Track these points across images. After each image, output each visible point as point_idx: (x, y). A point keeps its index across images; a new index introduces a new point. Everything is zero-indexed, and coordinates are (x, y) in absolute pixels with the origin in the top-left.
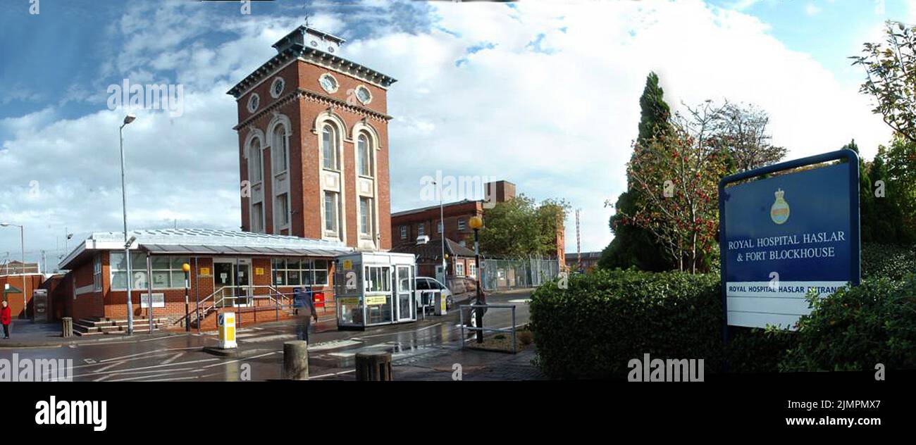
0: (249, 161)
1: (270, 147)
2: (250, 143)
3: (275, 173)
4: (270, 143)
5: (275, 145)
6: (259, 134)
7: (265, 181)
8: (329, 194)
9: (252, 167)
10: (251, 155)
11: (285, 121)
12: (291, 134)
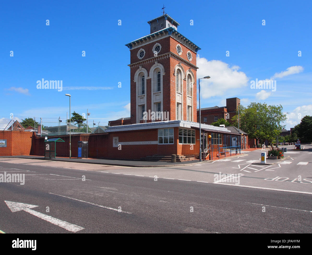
0: (137, 83)
1: (151, 79)
2: (138, 74)
3: (154, 92)
4: (151, 77)
5: (154, 78)
6: (144, 71)
7: (147, 95)
8: (178, 104)
9: (138, 87)
10: (138, 81)
11: (161, 67)
12: (164, 74)
